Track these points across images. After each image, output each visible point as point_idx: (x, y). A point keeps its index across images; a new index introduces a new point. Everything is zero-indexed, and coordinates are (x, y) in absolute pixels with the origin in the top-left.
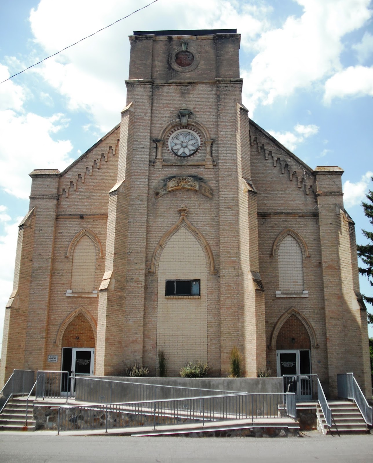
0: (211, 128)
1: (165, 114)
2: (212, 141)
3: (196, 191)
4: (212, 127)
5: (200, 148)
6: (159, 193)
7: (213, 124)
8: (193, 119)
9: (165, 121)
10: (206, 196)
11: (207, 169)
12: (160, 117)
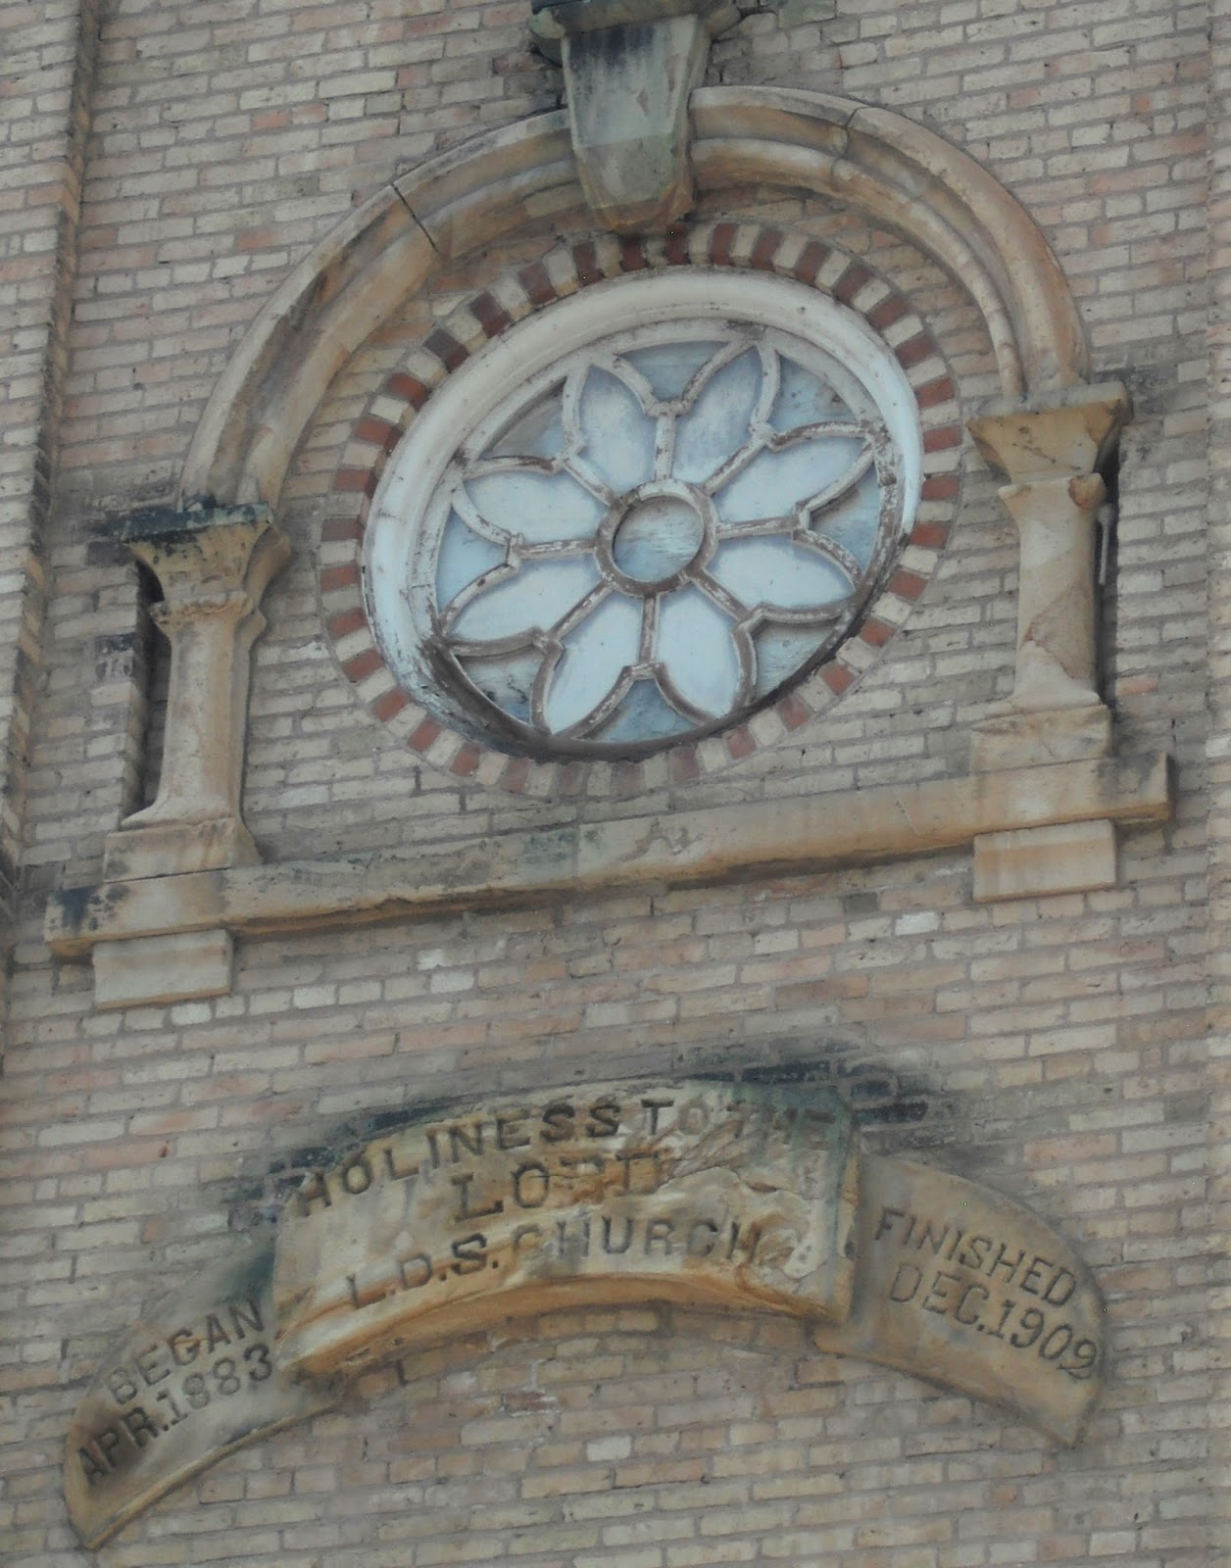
0: (1092, 185)
1: (325, 65)
2: (1112, 393)
3: (810, 1322)
4: (1118, 158)
5: (916, 560)
6: (144, 1426)
7: (1140, 114)
8: (796, 72)
9: (307, 186)
10: (974, 1398)
11: (1002, 915)
12: (242, 124)
